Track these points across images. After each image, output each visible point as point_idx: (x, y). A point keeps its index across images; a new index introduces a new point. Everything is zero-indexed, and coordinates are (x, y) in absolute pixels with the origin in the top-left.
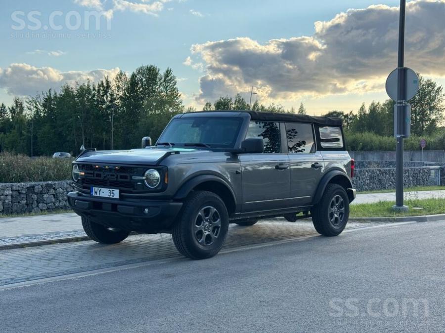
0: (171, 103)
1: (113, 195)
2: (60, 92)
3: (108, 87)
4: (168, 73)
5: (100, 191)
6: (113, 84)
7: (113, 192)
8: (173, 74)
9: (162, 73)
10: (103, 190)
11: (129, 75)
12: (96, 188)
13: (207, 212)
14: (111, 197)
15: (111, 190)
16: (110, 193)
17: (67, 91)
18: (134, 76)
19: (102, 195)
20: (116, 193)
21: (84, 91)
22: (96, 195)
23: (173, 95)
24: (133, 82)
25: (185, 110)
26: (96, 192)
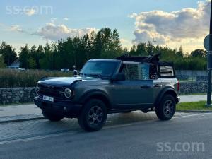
0: (116, 46)
2: (66, 40)
3: (88, 37)
4: (115, 31)
6: (90, 36)
8: (118, 31)
9: (112, 31)
11: (97, 33)
12: (44, 96)
13: (95, 109)
16: (50, 99)
17: (69, 39)
18: (99, 32)
20: (52, 99)
21: (76, 40)
22: (45, 99)
23: (117, 42)
24: (99, 36)
25: (123, 49)
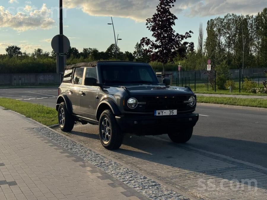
1: (172, 113)
5: (162, 112)
7: (173, 111)
10: (164, 111)
12: (159, 111)
14: (171, 114)
15: (171, 110)
16: (170, 112)
19: (164, 114)
20: (175, 112)
22: (159, 115)
26: (159, 113)
